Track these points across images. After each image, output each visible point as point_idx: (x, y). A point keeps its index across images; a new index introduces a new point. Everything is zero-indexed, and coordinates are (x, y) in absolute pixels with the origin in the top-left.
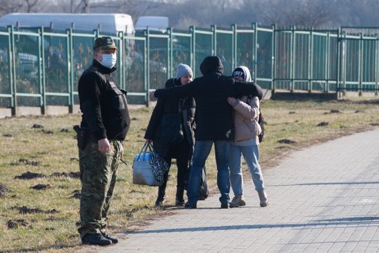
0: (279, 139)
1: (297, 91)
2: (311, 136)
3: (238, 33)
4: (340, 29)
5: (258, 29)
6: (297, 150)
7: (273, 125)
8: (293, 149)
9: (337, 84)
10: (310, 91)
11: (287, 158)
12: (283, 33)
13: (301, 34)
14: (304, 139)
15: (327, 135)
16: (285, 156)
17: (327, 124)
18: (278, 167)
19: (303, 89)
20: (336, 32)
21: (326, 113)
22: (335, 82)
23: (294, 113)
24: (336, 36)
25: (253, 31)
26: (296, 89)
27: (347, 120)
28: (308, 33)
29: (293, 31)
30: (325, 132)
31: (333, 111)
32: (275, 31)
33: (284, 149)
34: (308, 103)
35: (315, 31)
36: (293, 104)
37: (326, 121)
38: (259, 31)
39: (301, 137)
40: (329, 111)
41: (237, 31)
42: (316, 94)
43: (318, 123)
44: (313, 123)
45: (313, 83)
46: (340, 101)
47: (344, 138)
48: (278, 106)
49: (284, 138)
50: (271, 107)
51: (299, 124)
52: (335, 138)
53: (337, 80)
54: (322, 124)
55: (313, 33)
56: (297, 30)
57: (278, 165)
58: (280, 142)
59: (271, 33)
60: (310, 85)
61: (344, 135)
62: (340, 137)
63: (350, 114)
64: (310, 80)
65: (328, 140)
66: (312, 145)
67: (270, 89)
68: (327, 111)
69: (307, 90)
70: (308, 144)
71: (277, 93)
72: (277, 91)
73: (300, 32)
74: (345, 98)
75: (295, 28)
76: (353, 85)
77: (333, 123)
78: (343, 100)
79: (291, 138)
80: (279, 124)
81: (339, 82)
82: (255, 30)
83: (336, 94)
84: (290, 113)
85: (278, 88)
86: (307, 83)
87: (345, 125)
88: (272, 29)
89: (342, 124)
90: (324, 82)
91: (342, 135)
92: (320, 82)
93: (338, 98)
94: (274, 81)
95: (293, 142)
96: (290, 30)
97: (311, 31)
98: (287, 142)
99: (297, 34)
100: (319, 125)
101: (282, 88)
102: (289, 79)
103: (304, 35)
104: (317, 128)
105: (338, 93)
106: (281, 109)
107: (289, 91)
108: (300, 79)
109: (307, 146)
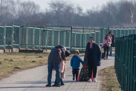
0: (15, 67)
1: (28, 49)
2: (27, 66)
3: (6, 27)
4: (44, 27)
5: (14, 26)
6: (20, 71)
7: (15, 62)
8: (18, 71)
9: (43, 47)
10: (33, 49)
11: (14, 74)
12: (23, 28)
13: (30, 28)
14: (24, 67)
15: (34, 66)
16: (14, 73)
17: (35, 62)
18: (9, 78)
19: (31, 49)
20: (43, 28)
21: (37, 58)
22: (42, 46)
23: (25, 57)
24: (43, 29)
25: (12, 27)
26: (28, 48)
27: (43, 60)
28: (33, 28)
29: (27, 27)
30: (33, 64)
31: (40, 57)
32: (20, 27)
33: (15, 71)
34: (32, 54)
35: (35, 27)
36: (26, 54)
37: (35, 60)
38: (14, 27)
39: (23, 66)
40: (38, 57)
41: (6, 26)
42: (35, 50)
43: (32, 61)
44: (30, 61)
45: (35, 46)
46: (44, 53)
47: (40, 67)
48: (21, 55)
49: (16, 67)
50: (18, 55)
51: (25, 62)
52: (36, 67)
53: (43, 45)
54: (33, 62)
55: (35, 28)
56: (29, 27)
57: (9, 77)
58: (15, 68)
59: (19, 27)
60: (34, 47)
61: (40, 66)
62: (38, 66)
63: (46, 58)
64: (34, 45)
65: (33, 67)
66: (26, 69)
67: (18, 48)
68: (37, 57)
69: (32, 49)
70: (25, 69)
71: (21, 50)
72: (21, 49)
73: (30, 27)
74: (46, 52)
75: (28, 26)
76: (49, 47)
77: (37, 61)
78: (45, 53)
79: (19, 67)
80: (18, 61)
81: (44, 46)
82: (13, 26)
83: (43, 51)
84: (24, 57)
85: (21, 48)
86: (32, 46)
87: (42, 62)
88: (19, 26)
89: (41, 62)
90: (39, 46)
91: (39, 66)
92: (37, 46)
93: (44, 52)
94: (20, 45)
95: (20, 68)
96: (26, 26)
97: (34, 27)
98: (17, 68)
99: (29, 28)
100: (32, 62)
101: (23, 48)
102: (26, 45)
103: (31, 28)
104: (31, 63)
105: (44, 50)
106: (22, 56)
107: (26, 49)
108: (29, 45)
109: (24, 70)
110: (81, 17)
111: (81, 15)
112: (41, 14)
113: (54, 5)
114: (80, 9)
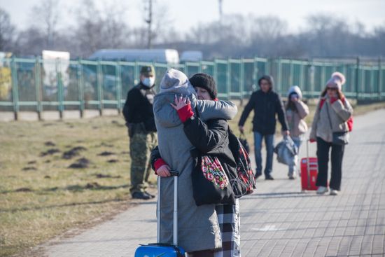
110: (363, 40)
111: (363, 36)
112: (290, 37)
113: (314, 19)
114: (361, 26)
